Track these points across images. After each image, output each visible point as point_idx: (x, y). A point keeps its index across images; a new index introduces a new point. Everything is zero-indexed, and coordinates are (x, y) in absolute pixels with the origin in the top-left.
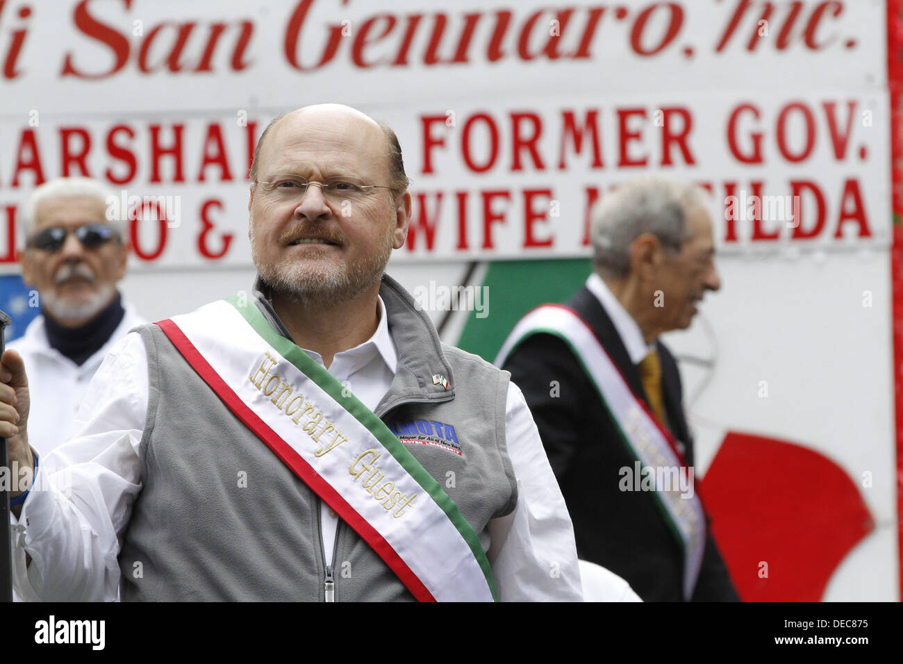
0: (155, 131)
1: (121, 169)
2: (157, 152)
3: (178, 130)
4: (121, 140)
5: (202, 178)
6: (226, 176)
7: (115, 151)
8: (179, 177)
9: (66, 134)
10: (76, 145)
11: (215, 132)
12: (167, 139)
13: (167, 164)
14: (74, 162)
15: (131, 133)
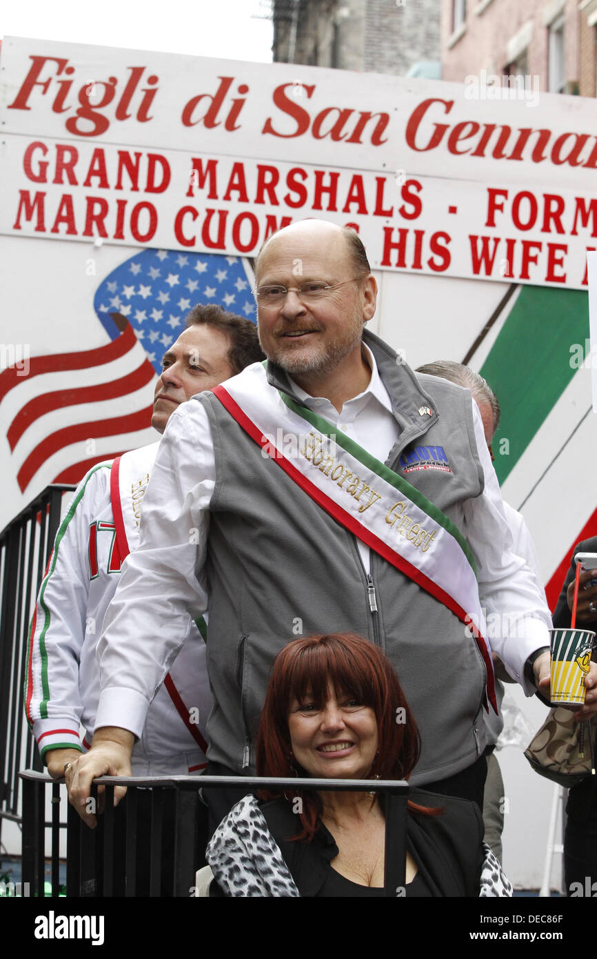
0: (319, 175)
1: (295, 197)
2: (319, 189)
3: (335, 177)
4: (298, 178)
5: (346, 210)
6: (363, 210)
7: (292, 184)
8: (332, 207)
9: (262, 169)
10: (268, 178)
11: (357, 180)
12: (326, 182)
13: (325, 197)
14: (266, 189)
15: (305, 176)
